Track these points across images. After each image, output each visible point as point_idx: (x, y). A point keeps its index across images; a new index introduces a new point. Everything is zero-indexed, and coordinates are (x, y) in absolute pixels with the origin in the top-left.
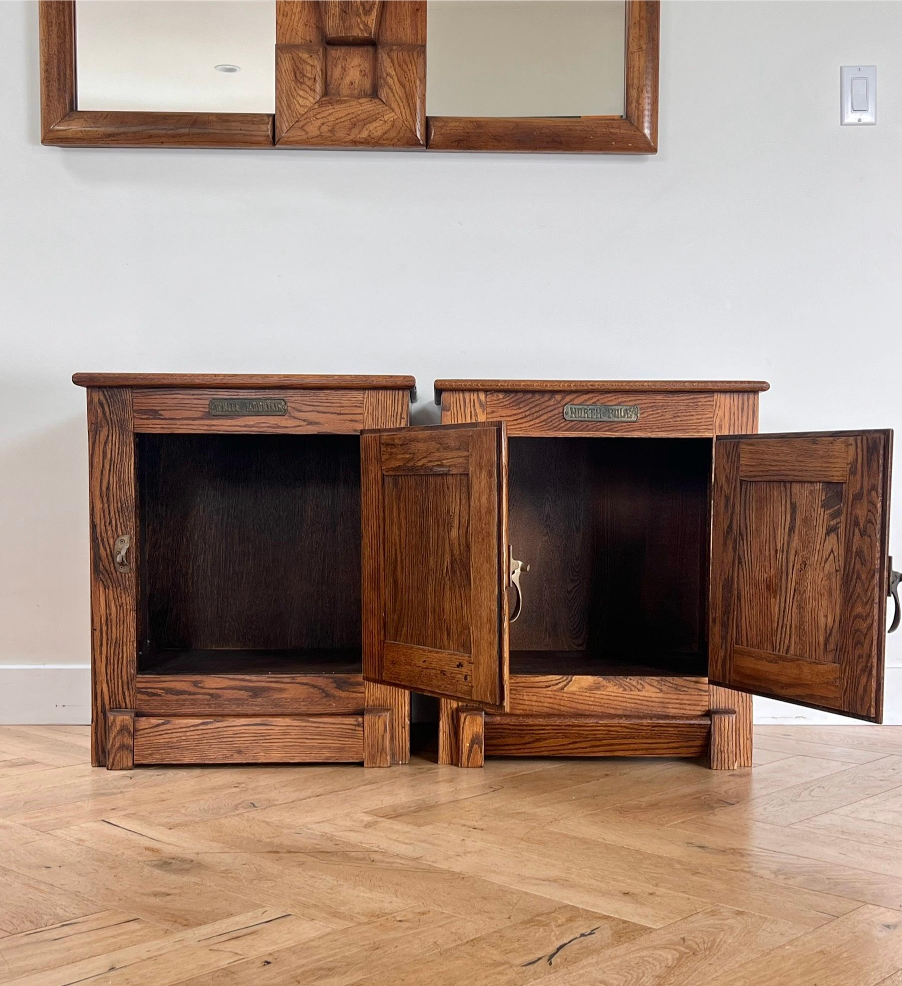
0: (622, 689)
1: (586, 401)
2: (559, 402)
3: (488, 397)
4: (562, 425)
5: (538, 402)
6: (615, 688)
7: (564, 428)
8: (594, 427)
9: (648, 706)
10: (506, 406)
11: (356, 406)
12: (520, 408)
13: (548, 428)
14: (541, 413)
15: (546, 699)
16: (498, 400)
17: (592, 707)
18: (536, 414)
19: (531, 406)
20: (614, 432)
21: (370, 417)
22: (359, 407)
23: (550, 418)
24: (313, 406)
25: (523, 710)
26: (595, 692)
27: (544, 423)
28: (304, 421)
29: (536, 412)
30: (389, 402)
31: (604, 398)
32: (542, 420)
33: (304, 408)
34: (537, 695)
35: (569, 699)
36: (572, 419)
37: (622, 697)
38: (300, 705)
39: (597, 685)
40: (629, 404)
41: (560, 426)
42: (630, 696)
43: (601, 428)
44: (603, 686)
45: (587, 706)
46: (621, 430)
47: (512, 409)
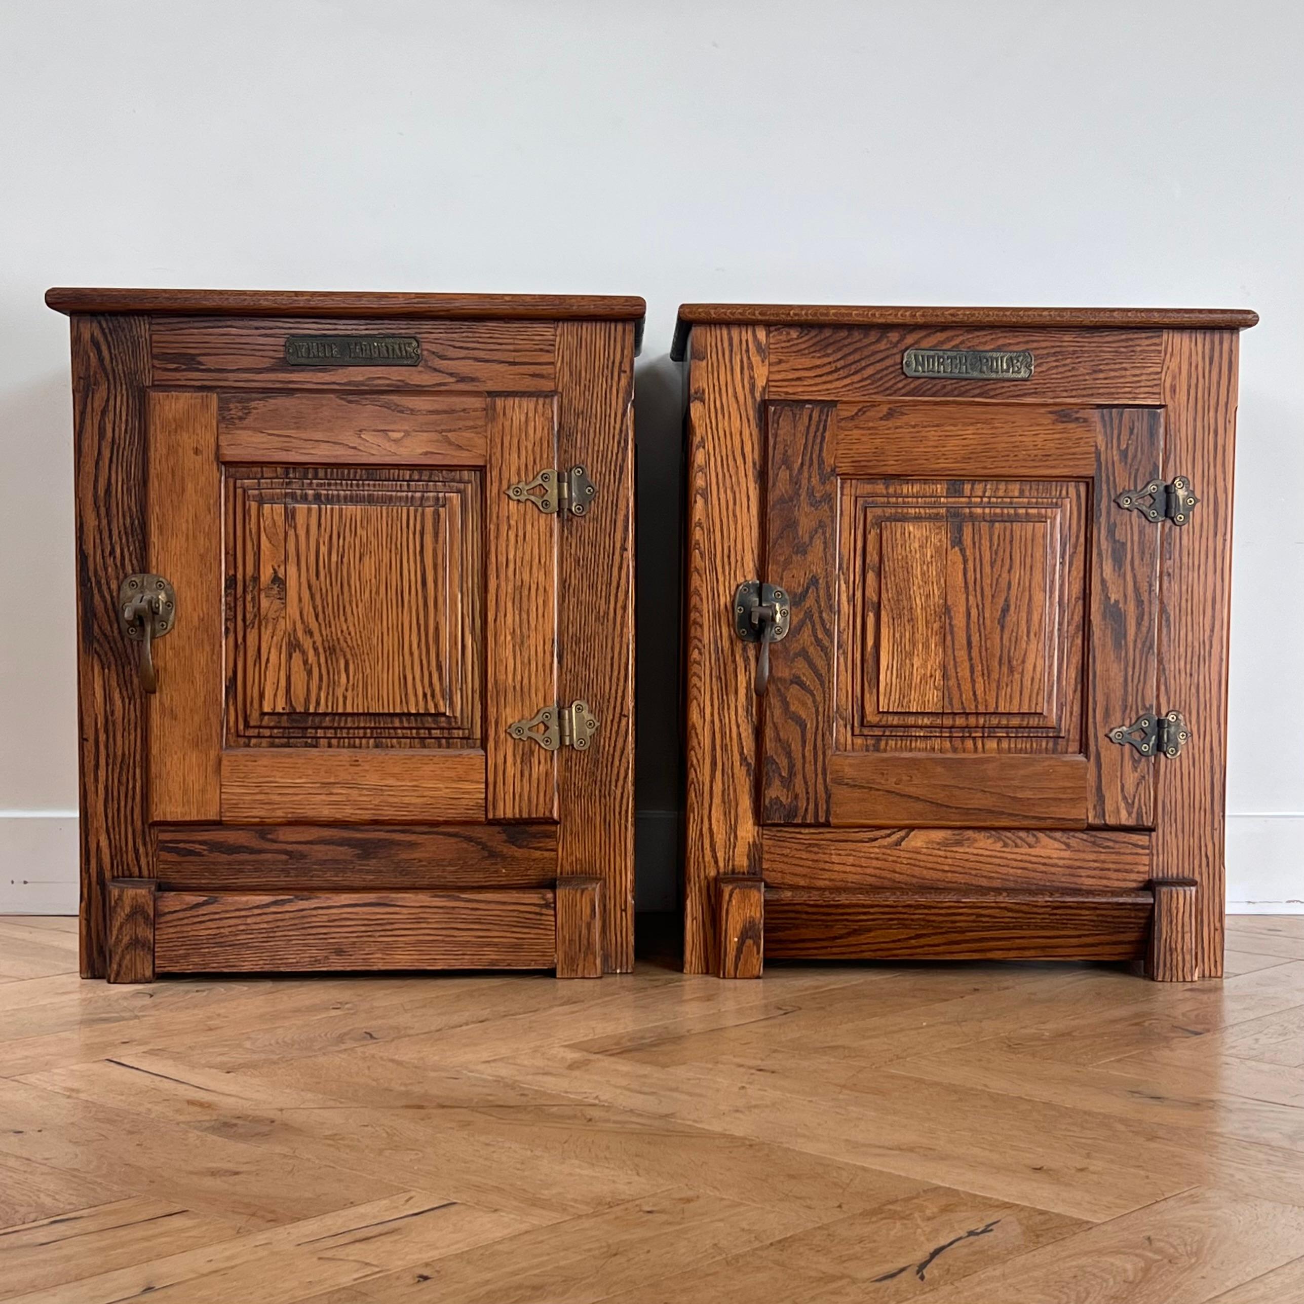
0: (1000, 844)
1: (943, 343)
2: (896, 345)
3: (771, 335)
4: (900, 385)
5: (859, 345)
6: (990, 841)
7: (903, 391)
8: (956, 388)
9: (1045, 873)
10: (804, 352)
11: (541, 350)
12: (828, 355)
13: (876, 390)
14: (863, 363)
15: (869, 861)
16: (789, 341)
17: (949, 875)
18: (854, 366)
19: (846, 350)
20: (992, 397)
21: (566, 369)
22: (548, 351)
23: (878, 372)
24: (467, 348)
25: (831, 880)
26: (954, 849)
27: (869, 381)
28: (451, 375)
29: (855, 362)
30: (600, 343)
31: (973, 338)
32: (865, 376)
33: (451, 352)
34: (854, 853)
35: (909, 861)
36: (917, 374)
37: (1001, 858)
38: (444, 871)
39: (958, 837)
40: (1015, 348)
41: (896, 387)
42: (1013, 856)
43: (967, 391)
44: (968, 839)
45: (940, 874)
46: (1001, 394)
47: (813, 357)
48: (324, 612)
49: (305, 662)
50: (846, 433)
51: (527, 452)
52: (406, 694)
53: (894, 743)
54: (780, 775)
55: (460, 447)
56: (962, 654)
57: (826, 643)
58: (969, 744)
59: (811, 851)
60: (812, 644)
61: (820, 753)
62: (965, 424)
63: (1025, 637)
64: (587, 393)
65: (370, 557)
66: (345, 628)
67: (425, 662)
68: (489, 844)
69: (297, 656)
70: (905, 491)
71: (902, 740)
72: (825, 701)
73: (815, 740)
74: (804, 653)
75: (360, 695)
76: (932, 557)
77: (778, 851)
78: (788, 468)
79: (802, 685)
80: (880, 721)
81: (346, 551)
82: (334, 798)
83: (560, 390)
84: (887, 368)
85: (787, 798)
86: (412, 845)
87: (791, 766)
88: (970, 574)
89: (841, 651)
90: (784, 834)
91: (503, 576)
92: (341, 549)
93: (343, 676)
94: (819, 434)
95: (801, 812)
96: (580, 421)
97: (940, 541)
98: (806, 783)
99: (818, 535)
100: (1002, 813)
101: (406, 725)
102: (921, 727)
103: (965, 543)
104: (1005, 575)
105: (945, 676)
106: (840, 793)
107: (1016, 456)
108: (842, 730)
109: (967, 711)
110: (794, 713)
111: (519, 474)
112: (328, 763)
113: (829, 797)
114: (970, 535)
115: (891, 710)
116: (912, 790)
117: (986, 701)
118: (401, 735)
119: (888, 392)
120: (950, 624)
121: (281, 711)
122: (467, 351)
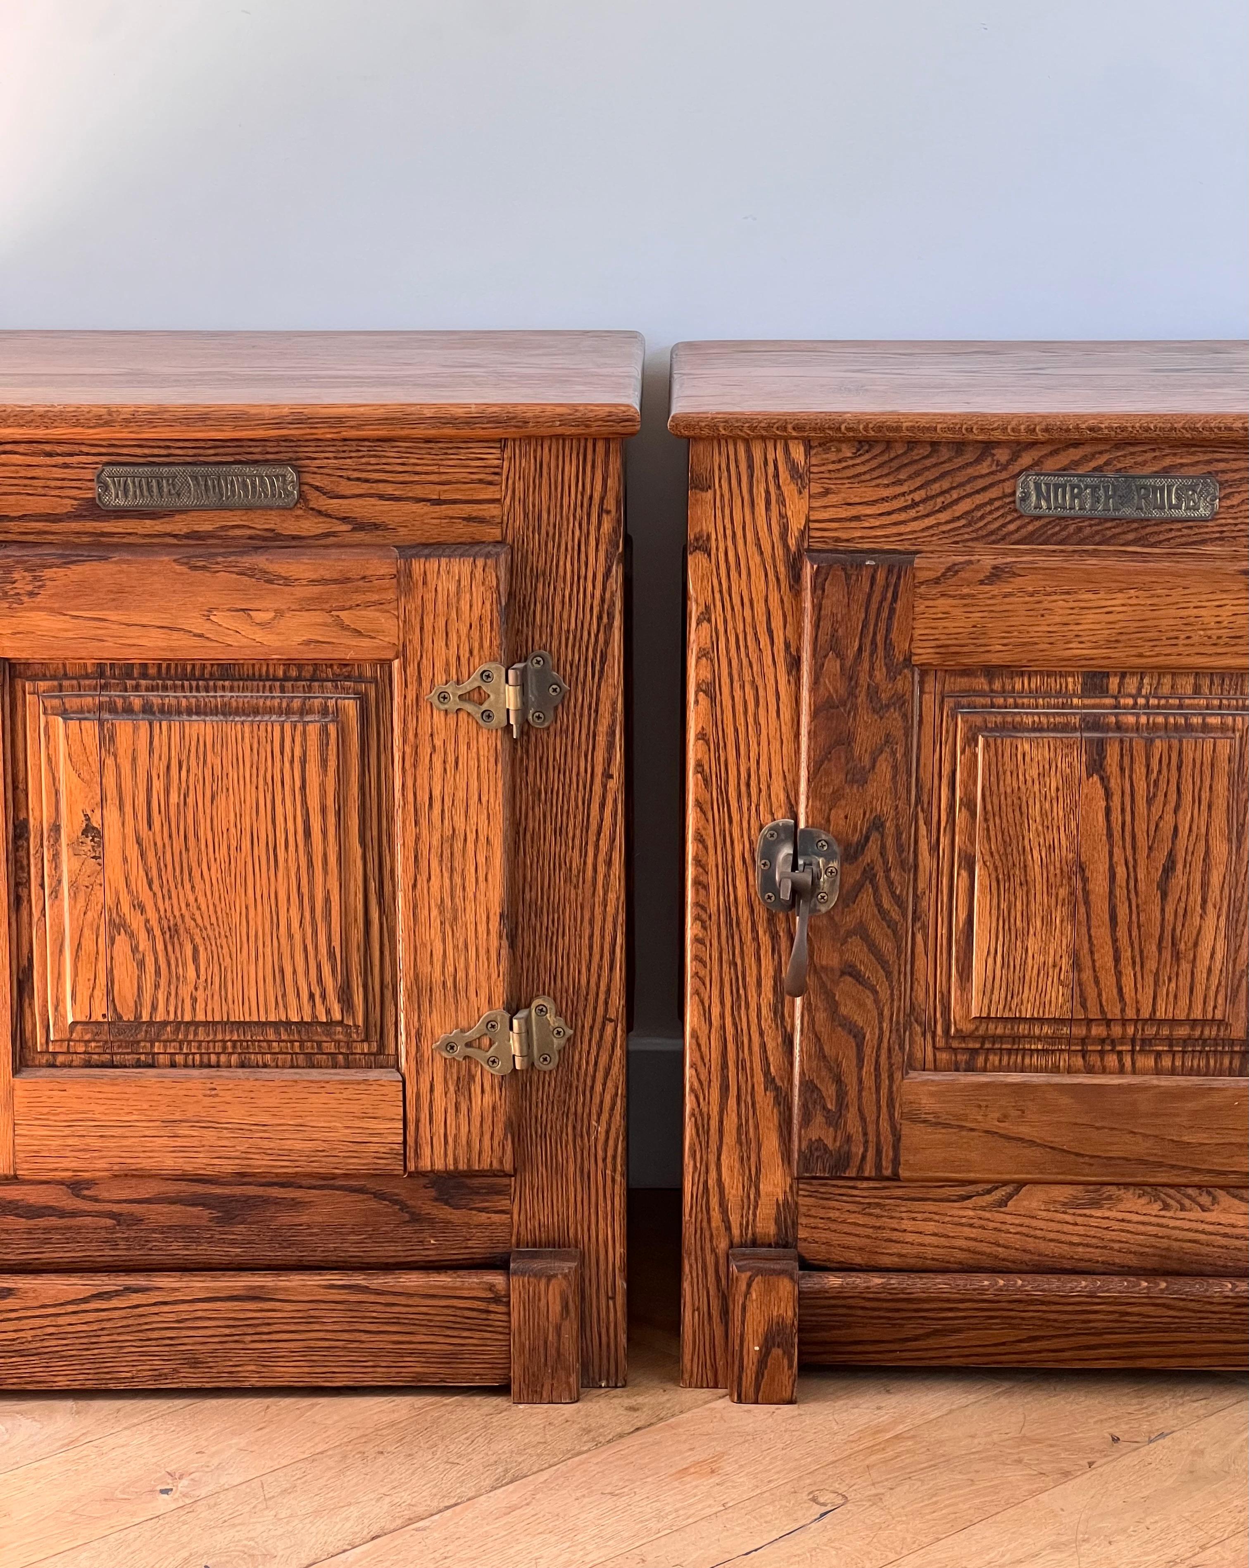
0: (1158, 1206)
1: (1076, 463)
2: (1005, 468)
3: (813, 452)
4: (1012, 527)
5: (947, 467)
6: (1143, 1201)
7: (1016, 536)
8: (1097, 532)
9: (1226, 1247)
10: (863, 478)
11: (481, 481)
12: (900, 482)
13: (974, 535)
14: (955, 495)
15: (960, 1228)
16: (840, 461)
17: (1080, 1249)
18: (940, 500)
19: (930, 475)
20: (1152, 545)
21: (519, 509)
22: (490, 483)
23: (978, 507)
24: (367, 481)
25: (900, 1255)
26: (1087, 1212)
27: (963, 522)
28: (344, 519)
29: (942, 493)
30: (571, 470)
31: (1124, 456)
32: (957, 514)
33: (346, 488)
34: (937, 1217)
35: (1019, 1229)
36: (1037, 512)
37: (1158, 1225)
38: (344, 1241)
39: (1092, 1195)
40: (1191, 471)
41: (1005, 530)
42: (1178, 1223)
43: (1114, 536)
44: (1110, 1198)
45: (1065, 1247)
46: (1168, 540)
47: (877, 486)
48: (160, 877)
49: (135, 950)
50: (930, 603)
51: (459, 637)
52: (284, 995)
53: (997, 1059)
54: (824, 1107)
55: (358, 633)
56: (1102, 933)
57: (895, 915)
58: (1112, 1060)
59: (870, 1214)
60: (874, 915)
61: (884, 1076)
62: (1110, 591)
63: (1198, 908)
64: (550, 545)
65: (227, 797)
66: (191, 899)
67: (310, 948)
68: (409, 1203)
69: (122, 940)
70: (1018, 686)
71: (1010, 1055)
72: (893, 1000)
73: (878, 1056)
74: (861, 931)
75: (216, 997)
76: (1058, 789)
77: (822, 1213)
78: (838, 655)
79: (858, 977)
80: (977, 1029)
81: (192, 787)
82: (179, 1142)
83: (509, 539)
84: (991, 501)
85: (835, 1140)
86: (295, 1204)
87: (841, 1096)
88: (1116, 815)
89: (918, 925)
90: (832, 1190)
91: (424, 822)
92: (184, 785)
93: (191, 968)
94: (886, 605)
95: (856, 1161)
96: (540, 586)
97: (1070, 765)
98: (863, 1119)
99: (884, 755)
100: (1160, 1165)
101: (284, 1037)
102: (1039, 1039)
103: (1108, 770)
104: (1169, 817)
105: (1076, 965)
106: (912, 1134)
107: (1188, 638)
108: (919, 1039)
109: (1109, 1016)
110: (845, 1018)
111: (447, 671)
112: (172, 1092)
113: (899, 1140)
114: (1117, 758)
115: (993, 1015)
116: (1024, 1130)
117: (1137, 1002)
118: (277, 1050)
119: (993, 538)
120: (1084, 889)
121: (101, 1019)
122: (368, 485)
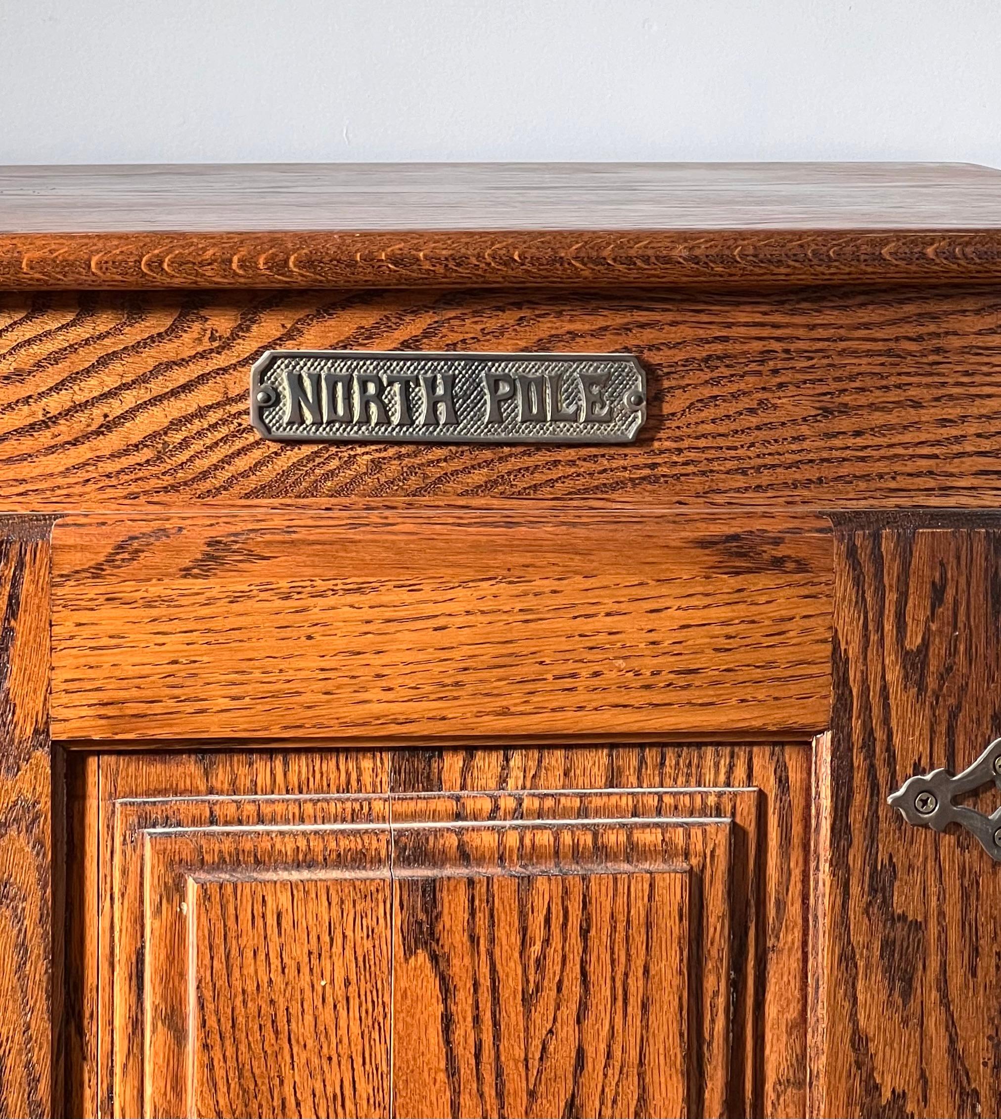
1: (369, 336)
2: (226, 345)
4: (244, 463)
7: (253, 482)
8: (412, 469)
13: (168, 480)
14: (129, 400)
18: (97, 412)
20: (520, 495)
23: (177, 424)
27: (147, 454)
29: (104, 397)
32: (135, 439)
36: (294, 431)
40: (594, 347)
41: (230, 469)
43: (445, 477)
46: (552, 482)
50: (84, 616)
70: (263, 777)
76: (347, 982)
84: (200, 413)
88: (463, 1030)
97: (371, 934)
103: (446, 940)
104: (567, 1032)
107: (596, 674)
119: (207, 484)
